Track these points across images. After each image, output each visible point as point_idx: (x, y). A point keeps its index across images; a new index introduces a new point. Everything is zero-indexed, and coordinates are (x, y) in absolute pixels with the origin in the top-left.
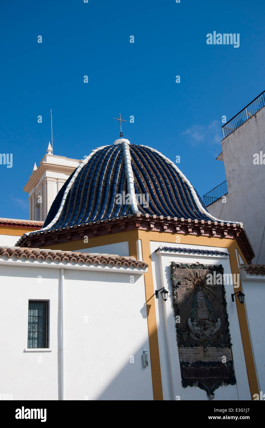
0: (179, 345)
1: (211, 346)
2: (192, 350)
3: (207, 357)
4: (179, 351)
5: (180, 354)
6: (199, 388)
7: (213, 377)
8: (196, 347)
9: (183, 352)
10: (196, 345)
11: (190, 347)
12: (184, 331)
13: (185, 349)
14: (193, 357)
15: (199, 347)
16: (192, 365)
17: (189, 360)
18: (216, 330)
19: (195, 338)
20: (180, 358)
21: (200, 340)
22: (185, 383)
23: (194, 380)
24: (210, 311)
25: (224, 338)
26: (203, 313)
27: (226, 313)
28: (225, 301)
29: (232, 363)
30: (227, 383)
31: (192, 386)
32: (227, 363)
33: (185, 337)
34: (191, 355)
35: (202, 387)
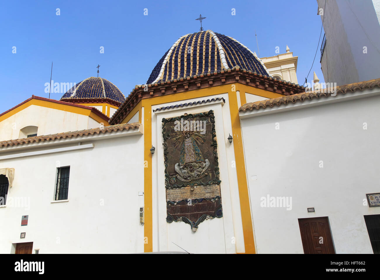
0: (167, 188)
1: (198, 185)
2: (180, 190)
3: (193, 195)
4: (166, 192)
5: (167, 195)
6: (183, 223)
7: (199, 212)
8: (184, 188)
9: (171, 193)
10: (183, 186)
11: (178, 188)
12: (172, 175)
13: (173, 191)
14: (180, 196)
15: (187, 188)
16: (178, 203)
17: (176, 199)
18: (204, 170)
19: (183, 180)
20: (166, 199)
21: (187, 181)
22: (170, 219)
23: (179, 216)
24: (198, 154)
25: (213, 175)
26: (190, 158)
27: (215, 153)
28: (215, 142)
29: (219, 198)
30: (213, 216)
31: (176, 220)
32: (213, 198)
33: (173, 180)
34: (178, 194)
35: (186, 222)
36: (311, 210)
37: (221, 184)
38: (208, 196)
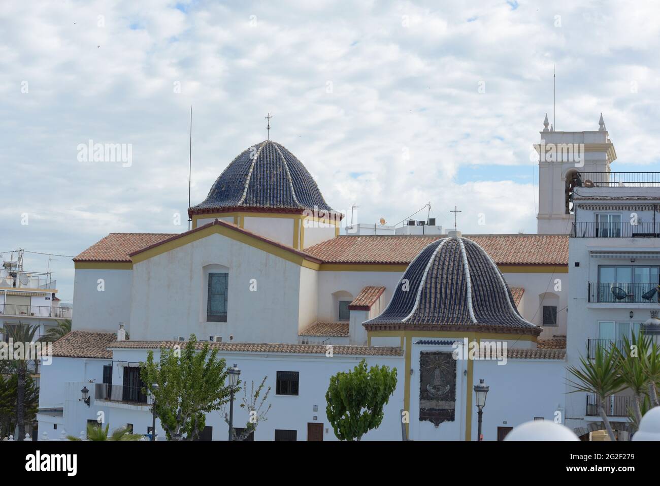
0: (421, 399)
1: (441, 401)
3: (437, 406)
4: (420, 402)
5: (421, 404)
6: (430, 422)
7: (441, 417)
8: (432, 401)
10: (431, 399)
11: (428, 401)
12: (425, 392)
13: (424, 402)
14: (429, 406)
15: (434, 401)
16: (427, 410)
17: (426, 407)
18: (446, 392)
19: (432, 396)
20: (420, 406)
21: (434, 397)
22: (421, 419)
23: (428, 418)
24: (443, 381)
25: (451, 396)
26: (437, 382)
27: (455, 382)
28: (455, 374)
29: (454, 410)
30: (449, 420)
31: (425, 420)
32: (450, 410)
33: (425, 395)
34: (429, 404)
35: (432, 422)
36: (505, 422)
37: (456, 401)
38: (447, 408)
